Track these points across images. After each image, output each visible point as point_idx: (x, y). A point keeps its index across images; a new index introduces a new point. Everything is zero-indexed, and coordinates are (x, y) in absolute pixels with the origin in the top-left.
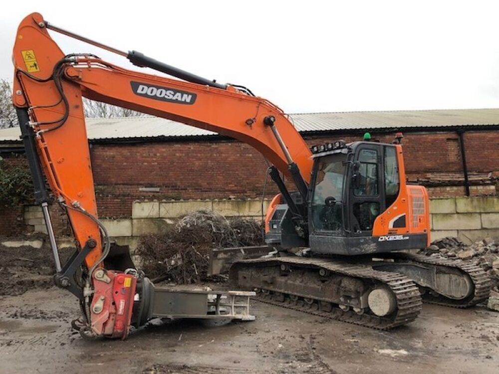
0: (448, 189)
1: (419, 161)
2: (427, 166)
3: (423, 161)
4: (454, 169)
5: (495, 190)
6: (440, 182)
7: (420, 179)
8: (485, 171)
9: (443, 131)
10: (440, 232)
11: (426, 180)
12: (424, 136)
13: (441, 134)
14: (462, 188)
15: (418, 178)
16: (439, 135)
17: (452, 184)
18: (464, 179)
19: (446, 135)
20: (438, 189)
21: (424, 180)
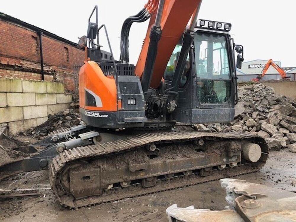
0: (33, 74)
1: (16, 49)
2: (21, 53)
3: (18, 49)
4: (35, 61)
5: (53, 78)
6: (28, 69)
7: (17, 64)
8: (49, 65)
9: (30, 29)
10: (39, 106)
11: (20, 66)
12: (19, 28)
13: (29, 30)
14: (39, 75)
15: (15, 63)
16: (28, 31)
17: (34, 71)
18: (41, 69)
19: (31, 32)
20: (28, 73)
21: (19, 65)
